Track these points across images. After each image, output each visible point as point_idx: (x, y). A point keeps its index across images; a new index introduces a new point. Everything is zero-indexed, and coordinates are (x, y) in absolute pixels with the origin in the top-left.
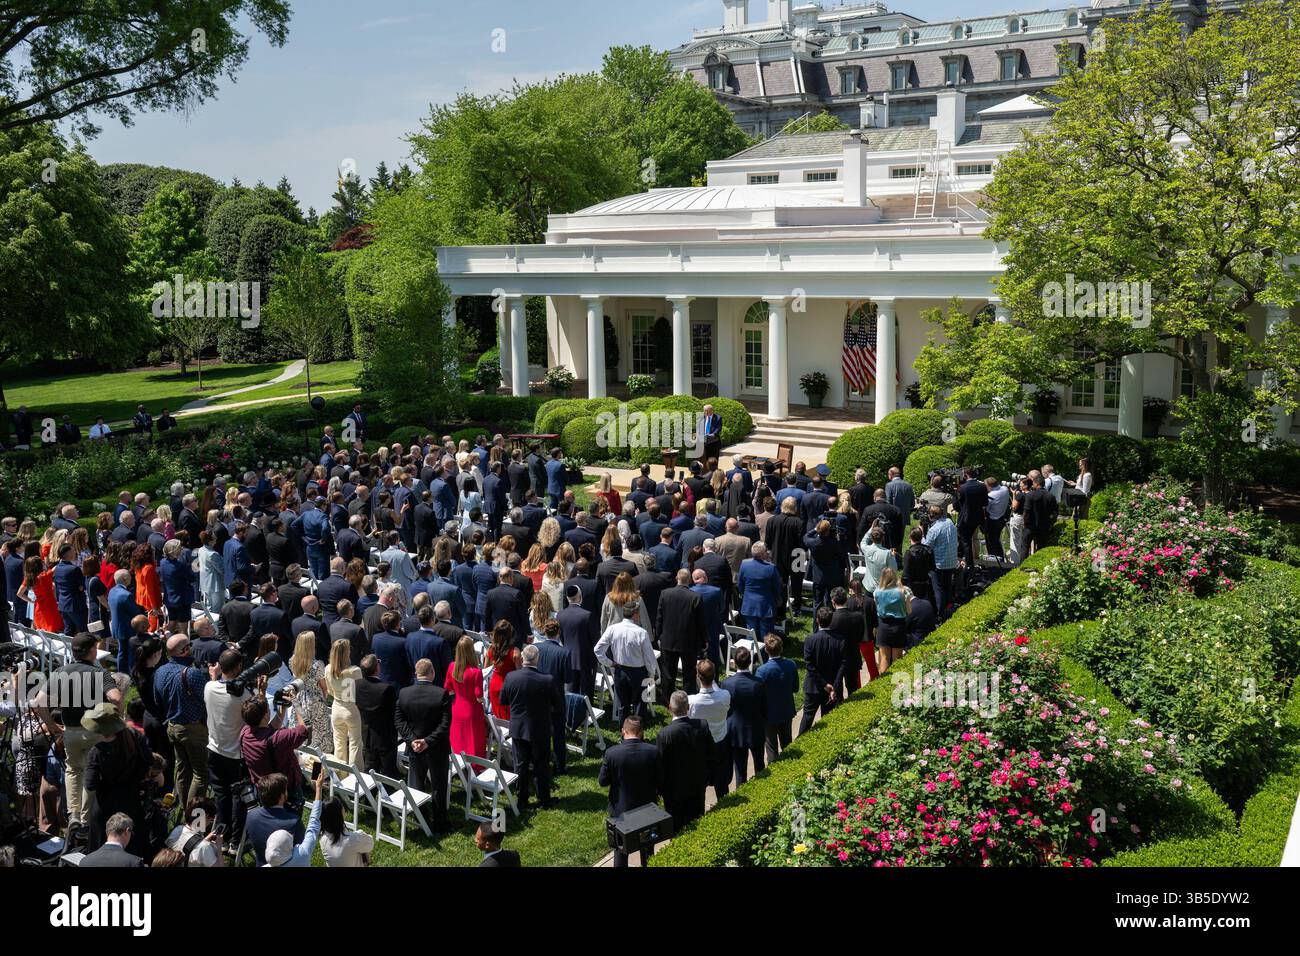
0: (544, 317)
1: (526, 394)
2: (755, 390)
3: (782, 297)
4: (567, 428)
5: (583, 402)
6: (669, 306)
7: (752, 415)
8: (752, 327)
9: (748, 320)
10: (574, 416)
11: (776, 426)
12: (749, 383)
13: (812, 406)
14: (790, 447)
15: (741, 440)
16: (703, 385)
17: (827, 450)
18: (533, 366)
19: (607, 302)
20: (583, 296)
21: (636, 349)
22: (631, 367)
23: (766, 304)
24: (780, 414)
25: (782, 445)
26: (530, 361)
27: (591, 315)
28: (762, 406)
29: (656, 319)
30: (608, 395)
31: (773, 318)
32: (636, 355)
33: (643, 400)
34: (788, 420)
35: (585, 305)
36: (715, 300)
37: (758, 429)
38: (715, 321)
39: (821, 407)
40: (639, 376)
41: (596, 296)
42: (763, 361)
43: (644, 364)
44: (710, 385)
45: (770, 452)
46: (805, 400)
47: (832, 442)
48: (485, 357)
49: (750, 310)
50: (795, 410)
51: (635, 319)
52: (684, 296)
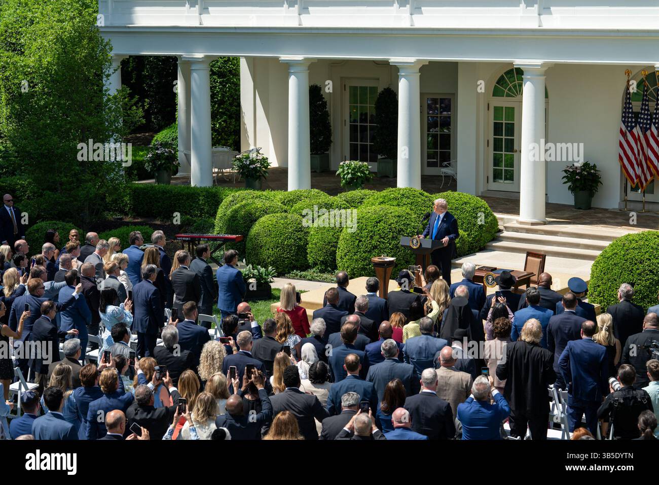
0: (237, 86)
1: (208, 184)
2: (503, 185)
3: (539, 62)
4: (256, 228)
5: (279, 195)
6: (392, 71)
7: (498, 215)
8: (503, 102)
9: (496, 93)
10: (265, 212)
11: (528, 231)
12: (497, 176)
13: (578, 206)
14: (542, 256)
15: (483, 249)
16: (437, 178)
17: (592, 262)
18: (220, 149)
19: (314, 66)
20: (284, 57)
21: (353, 129)
22: (347, 152)
23: (519, 72)
24: (534, 215)
25: (530, 254)
26: (215, 142)
27: (293, 81)
28: (512, 206)
29: (380, 90)
30: (313, 187)
31: (528, 90)
32: (353, 137)
33: (357, 193)
34: (545, 223)
35: (287, 68)
36: (455, 65)
37: (505, 234)
38: (455, 95)
39: (589, 207)
40: (354, 163)
41: (299, 57)
42: (516, 148)
43: (364, 148)
44: (448, 177)
45: (515, 263)
46: (568, 198)
47: (598, 253)
48: (161, 137)
49: (501, 81)
50: (554, 210)
51: (354, 89)
52: (412, 59)
